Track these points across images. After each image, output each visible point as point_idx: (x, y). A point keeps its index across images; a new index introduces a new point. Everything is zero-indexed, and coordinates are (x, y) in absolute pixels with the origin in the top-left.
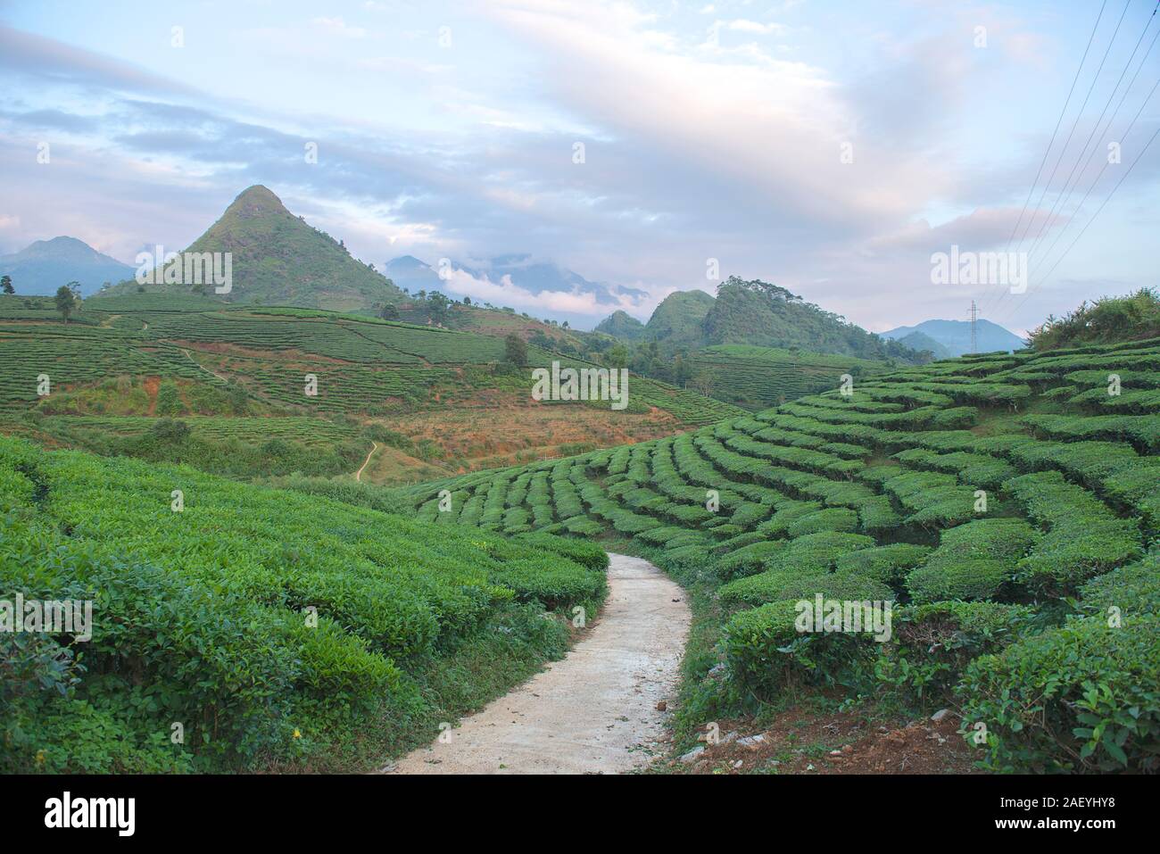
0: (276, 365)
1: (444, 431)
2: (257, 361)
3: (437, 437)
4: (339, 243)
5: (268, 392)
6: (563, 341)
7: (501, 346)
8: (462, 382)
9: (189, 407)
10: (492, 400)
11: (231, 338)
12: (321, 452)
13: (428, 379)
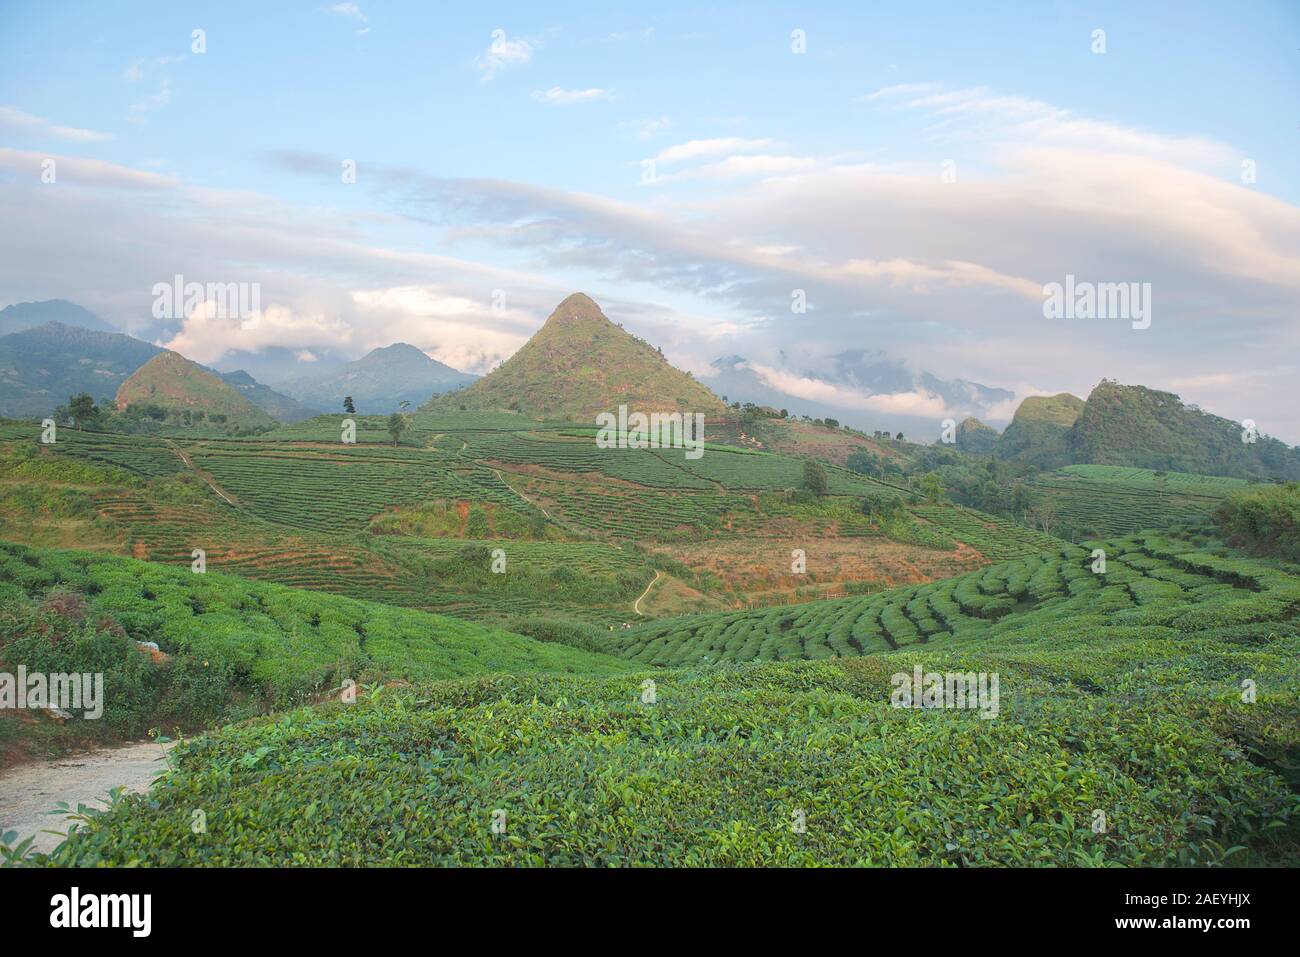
0: (578, 487)
1: (727, 562)
2: (561, 483)
3: (718, 568)
5: (567, 515)
7: (799, 470)
8: (756, 509)
9: (494, 530)
10: (786, 530)
11: (539, 460)
12: (603, 580)
13: (720, 507)
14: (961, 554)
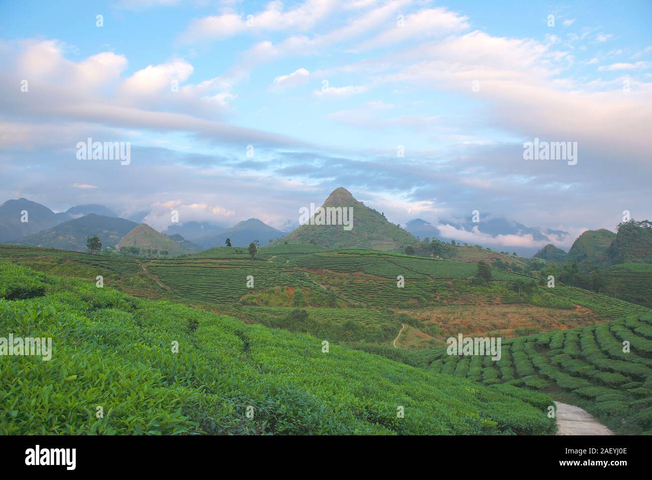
0: (350, 280)
1: (443, 318)
2: (341, 278)
3: (439, 322)
4: (381, 214)
5: (346, 295)
6: (513, 264)
7: (475, 268)
8: (452, 289)
9: (308, 302)
10: (471, 300)
11: (328, 266)
12: (374, 329)
13: (432, 288)
14: (580, 312)
